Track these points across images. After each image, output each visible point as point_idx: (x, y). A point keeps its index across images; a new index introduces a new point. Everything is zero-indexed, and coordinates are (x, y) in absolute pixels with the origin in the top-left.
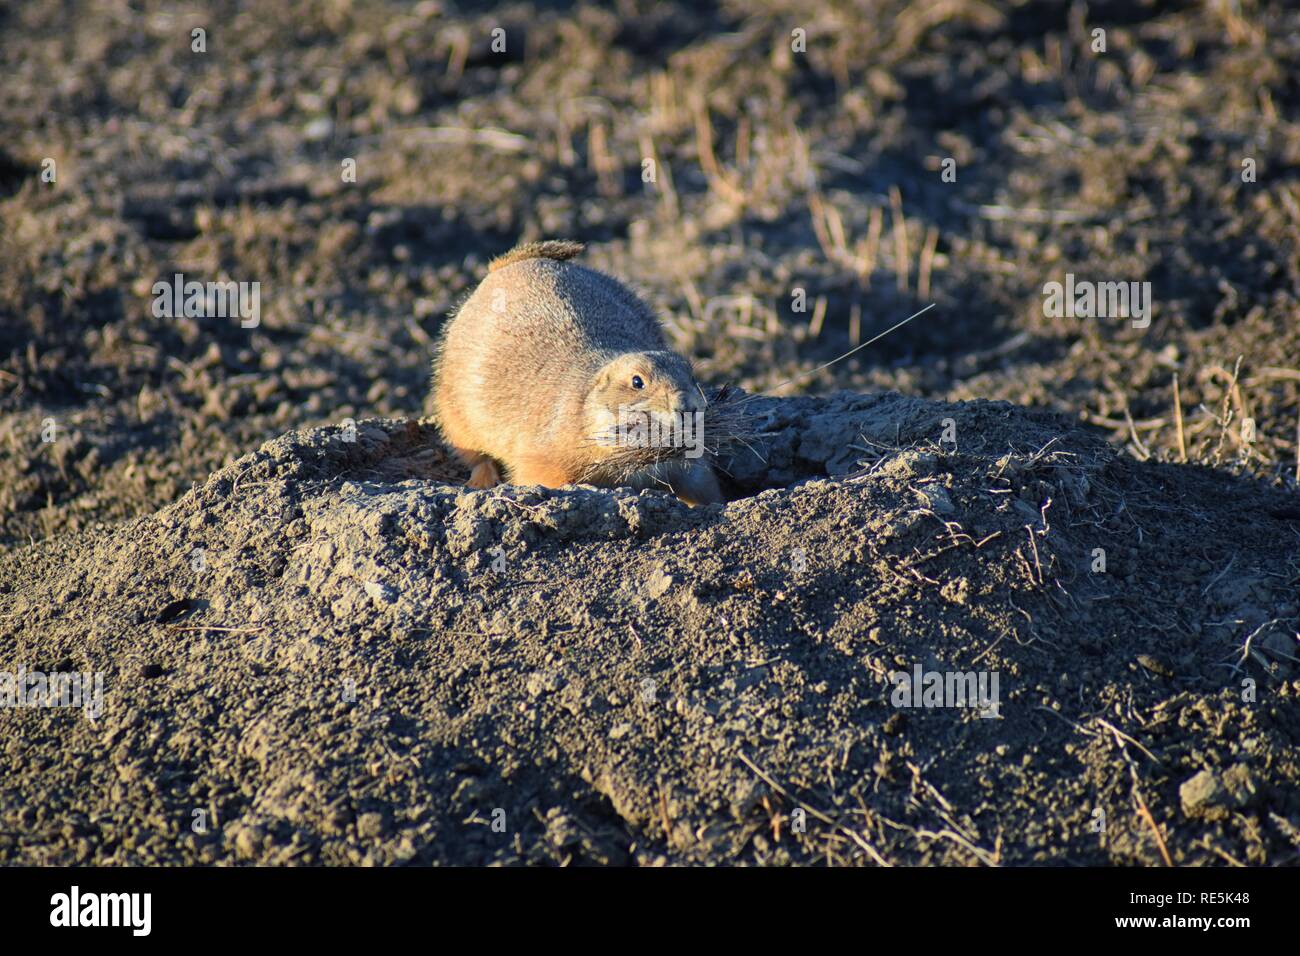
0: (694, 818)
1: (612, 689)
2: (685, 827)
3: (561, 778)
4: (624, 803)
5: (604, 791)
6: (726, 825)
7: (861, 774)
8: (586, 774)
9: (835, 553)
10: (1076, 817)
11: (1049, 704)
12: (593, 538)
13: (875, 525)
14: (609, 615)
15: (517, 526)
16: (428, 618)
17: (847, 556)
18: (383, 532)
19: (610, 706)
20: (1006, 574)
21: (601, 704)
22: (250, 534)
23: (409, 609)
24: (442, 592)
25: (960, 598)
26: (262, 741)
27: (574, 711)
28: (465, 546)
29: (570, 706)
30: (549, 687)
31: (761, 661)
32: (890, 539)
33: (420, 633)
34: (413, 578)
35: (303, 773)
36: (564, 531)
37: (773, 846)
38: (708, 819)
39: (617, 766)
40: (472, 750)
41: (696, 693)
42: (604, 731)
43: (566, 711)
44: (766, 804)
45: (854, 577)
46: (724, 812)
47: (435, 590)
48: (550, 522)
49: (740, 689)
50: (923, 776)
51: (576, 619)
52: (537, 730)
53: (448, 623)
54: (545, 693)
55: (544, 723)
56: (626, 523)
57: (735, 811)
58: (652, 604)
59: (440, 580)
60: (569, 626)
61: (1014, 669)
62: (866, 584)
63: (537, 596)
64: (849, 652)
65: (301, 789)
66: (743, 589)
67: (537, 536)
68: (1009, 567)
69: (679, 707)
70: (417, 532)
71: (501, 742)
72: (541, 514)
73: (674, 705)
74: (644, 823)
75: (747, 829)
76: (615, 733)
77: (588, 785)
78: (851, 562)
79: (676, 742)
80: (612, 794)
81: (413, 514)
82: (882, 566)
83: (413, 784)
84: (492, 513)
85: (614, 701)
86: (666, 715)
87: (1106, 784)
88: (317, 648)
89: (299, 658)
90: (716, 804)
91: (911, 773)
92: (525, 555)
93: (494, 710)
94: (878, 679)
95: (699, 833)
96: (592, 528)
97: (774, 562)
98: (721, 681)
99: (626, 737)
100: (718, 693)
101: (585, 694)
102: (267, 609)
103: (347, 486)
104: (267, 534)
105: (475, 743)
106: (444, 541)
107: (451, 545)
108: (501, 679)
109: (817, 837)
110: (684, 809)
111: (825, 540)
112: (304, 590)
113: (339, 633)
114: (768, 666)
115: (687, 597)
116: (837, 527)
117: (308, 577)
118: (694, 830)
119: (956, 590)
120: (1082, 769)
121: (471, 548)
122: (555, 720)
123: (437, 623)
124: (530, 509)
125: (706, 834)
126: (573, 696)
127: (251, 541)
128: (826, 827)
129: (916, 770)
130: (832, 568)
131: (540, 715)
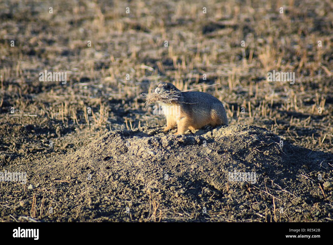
0: (233, 188)
1: (209, 168)
2: (232, 190)
3: (203, 182)
4: (217, 186)
5: (212, 185)
6: (239, 190)
7: (262, 182)
8: (208, 182)
9: (241, 146)
10: (304, 189)
11: (290, 172)
12: (190, 144)
13: (248, 141)
14: (201, 156)
15: (176, 142)
16: (164, 157)
17: (243, 147)
18: (148, 143)
19: (209, 171)
20: (274, 151)
21: (207, 170)
22: (117, 145)
23: (160, 156)
24: (165, 153)
25: (267, 154)
26: (141, 177)
27: (202, 171)
28: (167, 145)
29: (201, 170)
30: (196, 167)
31: (236, 163)
32: (251, 144)
33: (163, 160)
34: (158, 150)
35: (155, 180)
36: (185, 143)
37: (249, 193)
38: (236, 189)
39: (214, 180)
40: (185, 178)
41: (225, 168)
42: (209, 174)
43: (200, 171)
44: (247, 186)
45: (246, 151)
46: (238, 187)
47: (164, 152)
48: (183, 141)
49: (233, 167)
50: (274, 182)
51: (195, 157)
52: (196, 174)
53: (168, 158)
54: (195, 169)
55: (197, 173)
56: (197, 142)
57: (241, 187)
58: (208, 155)
59: (164, 151)
60: (194, 158)
61: (282, 166)
62: (248, 152)
63: (185, 153)
64: (251, 162)
65: (155, 183)
66: (226, 152)
67: (180, 143)
68: (274, 150)
69: (223, 170)
70: (156, 143)
71: (190, 177)
72: (181, 140)
73: (222, 170)
74: (222, 190)
75: (243, 191)
76: (211, 175)
77: (208, 184)
78: (244, 148)
79: (224, 176)
80: (214, 185)
81: (154, 140)
82: (250, 149)
83: (178, 182)
84: (170, 139)
85: (210, 170)
86: (220, 172)
87: (308, 184)
88: (143, 163)
89: (139, 164)
90: (237, 186)
91: (271, 182)
92: (179, 147)
93: (187, 171)
94: (258, 167)
95: (235, 191)
96: (190, 142)
97: (229, 148)
98: (229, 166)
99: (214, 176)
100: (230, 168)
101: (204, 168)
102: (127, 157)
103: (134, 137)
104: (121, 145)
105: (185, 176)
106: (162, 144)
107: (163, 145)
108: (185, 166)
109: (257, 192)
110: (231, 187)
111: (238, 144)
112: (133, 154)
113: (147, 160)
114: (237, 164)
115: (216, 153)
116: (240, 142)
117: (133, 152)
118: (234, 190)
119: (267, 153)
120: (302, 182)
121: (168, 146)
122: (199, 173)
123: (166, 158)
124: (178, 138)
125: (236, 191)
126: (201, 169)
127: (118, 147)
128: (259, 190)
129: (272, 181)
130: (241, 149)
131: (196, 172)
